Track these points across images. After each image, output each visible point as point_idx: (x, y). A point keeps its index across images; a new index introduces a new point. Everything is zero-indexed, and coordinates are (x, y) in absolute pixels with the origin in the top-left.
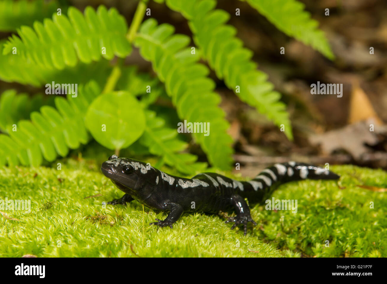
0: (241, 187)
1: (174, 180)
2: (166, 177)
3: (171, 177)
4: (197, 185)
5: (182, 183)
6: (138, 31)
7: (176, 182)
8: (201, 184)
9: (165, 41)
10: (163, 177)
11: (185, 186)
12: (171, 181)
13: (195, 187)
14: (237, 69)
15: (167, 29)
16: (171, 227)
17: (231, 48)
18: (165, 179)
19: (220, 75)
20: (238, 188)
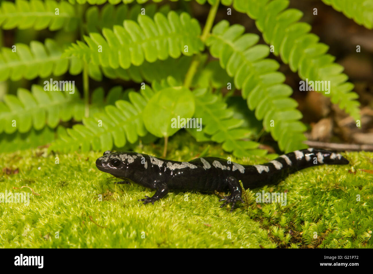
0: (242, 170)
1: (162, 163)
2: (155, 161)
3: (160, 161)
4: (184, 167)
5: (170, 165)
6: (211, 32)
7: (164, 165)
8: (189, 166)
9: (235, 40)
10: (152, 161)
11: (172, 167)
12: (160, 164)
13: (182, 168)
14: (313, 62)
15: (239, 28)
16: (152, 203)
17: (306, 43)
18: (154, 163)
19: (293, 69)
20: (238, 171)
